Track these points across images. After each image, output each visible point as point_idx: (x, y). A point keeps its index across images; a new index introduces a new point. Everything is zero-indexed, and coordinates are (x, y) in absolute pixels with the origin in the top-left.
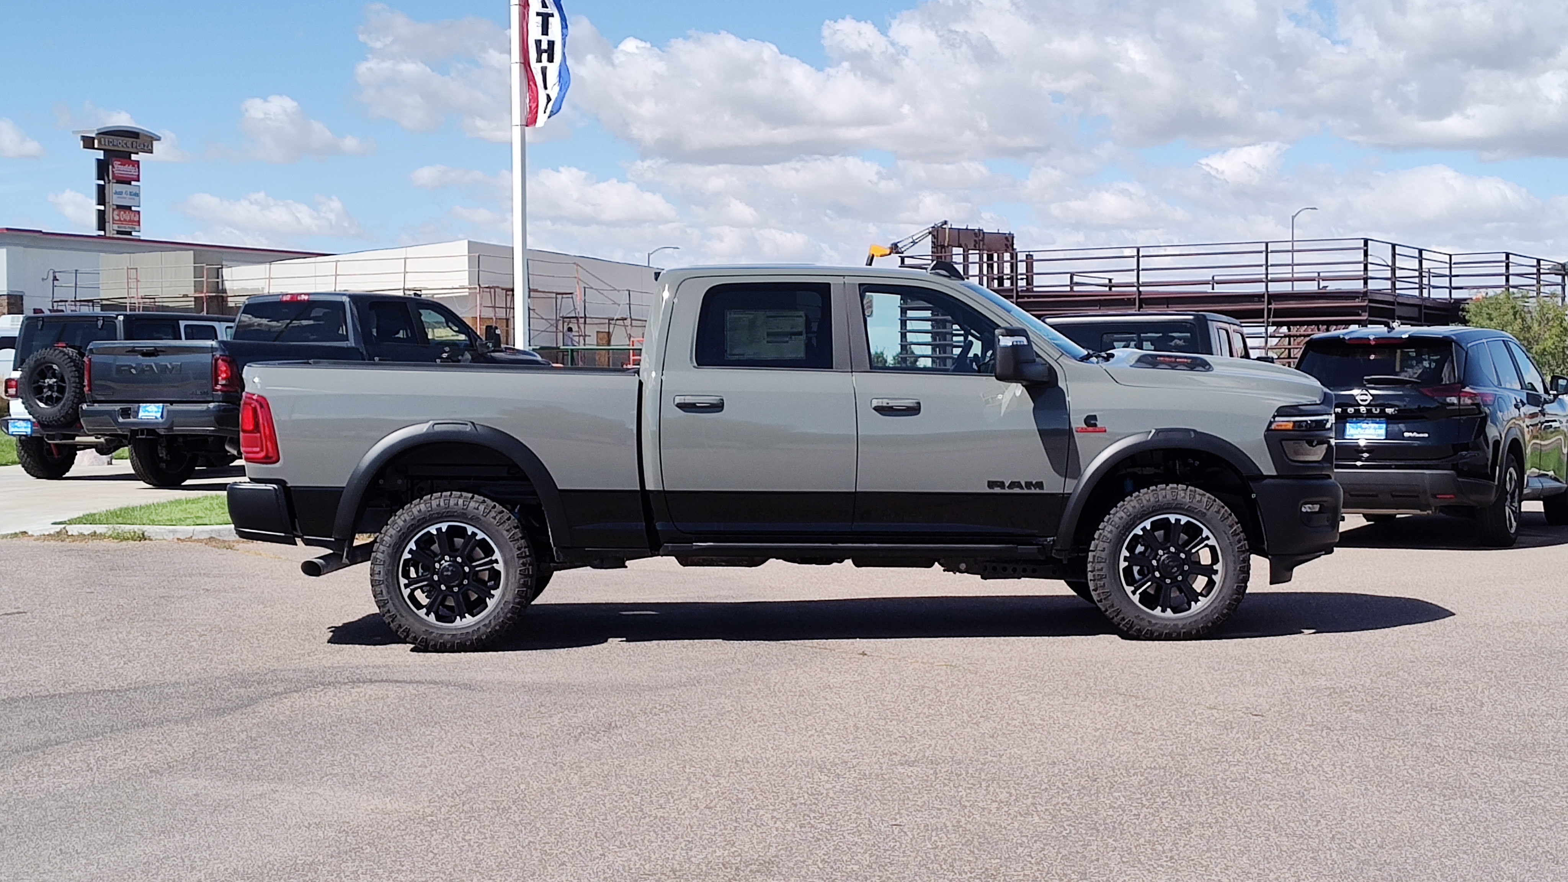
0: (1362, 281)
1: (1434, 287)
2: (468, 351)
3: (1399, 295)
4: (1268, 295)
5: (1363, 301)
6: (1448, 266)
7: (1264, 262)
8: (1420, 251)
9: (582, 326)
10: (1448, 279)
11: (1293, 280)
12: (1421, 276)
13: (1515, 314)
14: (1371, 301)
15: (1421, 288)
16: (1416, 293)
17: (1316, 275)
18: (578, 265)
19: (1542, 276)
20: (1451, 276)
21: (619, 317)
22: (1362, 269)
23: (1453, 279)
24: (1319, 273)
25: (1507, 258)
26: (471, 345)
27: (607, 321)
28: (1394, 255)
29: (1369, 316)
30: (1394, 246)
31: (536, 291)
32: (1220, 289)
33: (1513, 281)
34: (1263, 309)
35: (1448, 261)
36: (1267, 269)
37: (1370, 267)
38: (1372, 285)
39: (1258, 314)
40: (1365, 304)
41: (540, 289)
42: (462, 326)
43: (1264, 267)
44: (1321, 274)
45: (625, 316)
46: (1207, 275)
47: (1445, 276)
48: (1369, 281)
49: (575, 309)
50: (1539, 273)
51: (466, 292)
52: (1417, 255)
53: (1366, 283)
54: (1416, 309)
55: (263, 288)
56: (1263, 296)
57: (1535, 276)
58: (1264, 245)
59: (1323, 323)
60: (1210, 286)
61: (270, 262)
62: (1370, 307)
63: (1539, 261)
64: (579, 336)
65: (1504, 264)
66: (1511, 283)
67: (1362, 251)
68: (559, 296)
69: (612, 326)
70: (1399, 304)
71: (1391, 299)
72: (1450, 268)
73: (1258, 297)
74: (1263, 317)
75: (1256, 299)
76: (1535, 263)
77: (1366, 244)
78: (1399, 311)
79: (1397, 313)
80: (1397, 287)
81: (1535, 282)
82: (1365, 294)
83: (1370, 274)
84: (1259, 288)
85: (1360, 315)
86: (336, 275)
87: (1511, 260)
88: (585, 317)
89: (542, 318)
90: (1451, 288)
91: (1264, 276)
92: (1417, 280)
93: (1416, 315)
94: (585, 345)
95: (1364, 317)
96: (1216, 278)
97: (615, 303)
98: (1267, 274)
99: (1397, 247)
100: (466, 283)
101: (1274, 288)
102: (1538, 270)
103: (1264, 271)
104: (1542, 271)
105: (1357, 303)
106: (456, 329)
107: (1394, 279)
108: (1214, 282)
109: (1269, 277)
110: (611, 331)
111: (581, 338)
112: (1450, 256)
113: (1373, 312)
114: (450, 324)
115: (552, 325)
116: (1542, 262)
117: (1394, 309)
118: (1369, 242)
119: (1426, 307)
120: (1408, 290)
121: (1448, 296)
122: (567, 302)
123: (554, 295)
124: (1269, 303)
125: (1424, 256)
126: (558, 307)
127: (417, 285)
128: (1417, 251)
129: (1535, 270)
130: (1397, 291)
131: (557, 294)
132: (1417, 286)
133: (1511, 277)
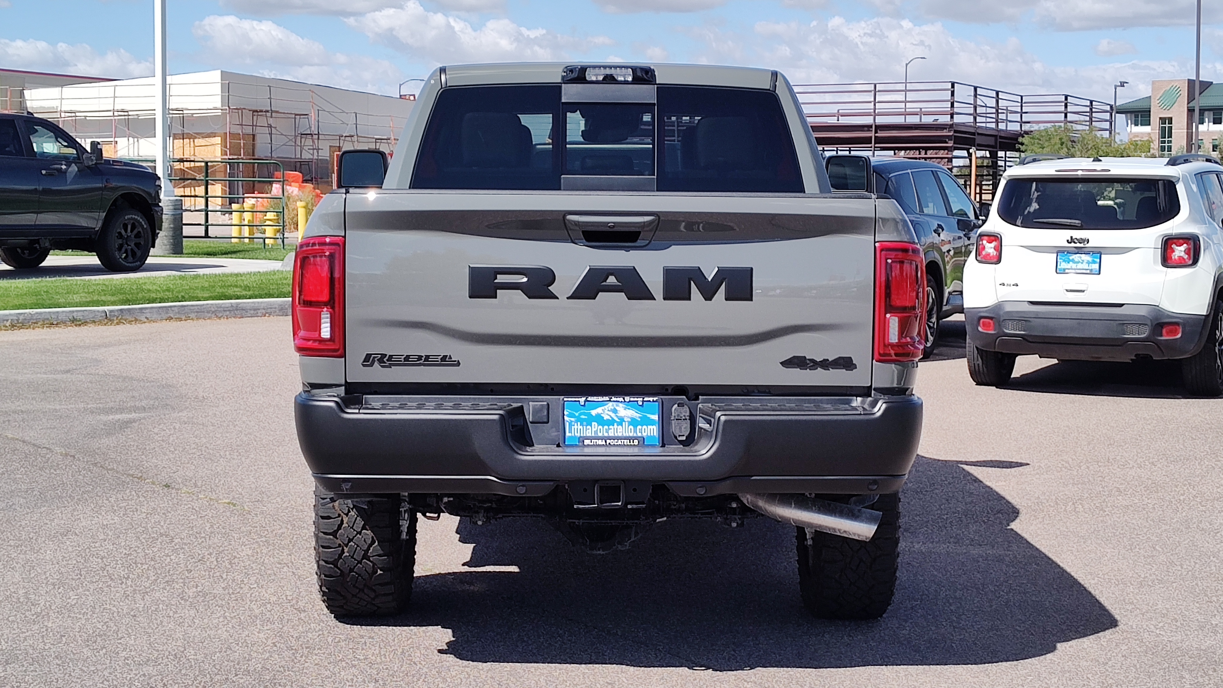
0: (949, 116)
1: (1010, 121)
2: (76, 163)
3: (979, 127)
4: (876, 126)
5: (949, 131)
6: (1019, 104)
7: (873, 100)
8: (997, 93)
9: (316, 141)
10: (1019, 115)
11: (905, 114)
12: (997, 113)
13: (1062, 144)
14: (955, 131)
15: (997, 122)
16: (993, 126)
17: (919, 110)
18: (313, 92)
19: (1094, 115)
20: (1022, 113)
21: (348, 135)
22: (950, 106)
23: (1023, 115)
24: (921, 109)
25: (1066, 99)
26: (79, 158)
27: (338, 137)
28: (976, 95)
29: (954, 143)
30: (976, 88)
31: (277, 112)
32: (844, 121)
33: (1070, 117)
34: (871, 137)
35: (1020, 101)
36: (875, 105)
37: (956, 104)
38: (957, 119)
39: (867, 140)
40: (951, 134)
41: (280, 111)
42: (72, 142)
43: (873, 103)
44: (923, 110)
45: (352, 134)
46: (834, 109)
47: (1017, 112)
48: (955, 116)
49: (310, 127)
50: (1091, 112)
51: (219, 112)
52: (995, 95)
53: (952, 117)
54: (993, 138)
55: (57, 107)
56: (871, 126)
57: (1088, 114)
58: (873, 85)
59: (923, 148)
60: (836, 118)
61: (62, 86)
62: (955, 136)
63: (1091, 102)
64: (313, 149)
65: (1063, 104)
66: (1069, 119)
67: (950, 92)
68: (298, 117)
69: (342, 142)
70: (979, 134)
71: (972, 130)
72: (1022, 106)
73: (868, 127)
74: (871, 143)
75: (866, 129)
76: (1088, 103)
77: (953, 86)
78: (979, 140)
79: (977, 142)
80: (978, 121)
81: (1088, 119)
82: (951, 126)
83: (956, 110)
84: (868, 120)
85: (947, 143)
86: (115, 97)
87: (1069, 101)
88: (318, 134)
89: (282, 134)
90: (1022, 123)
91: (872, 111)
92: (994, 116)
93: (993, 143)
94: (318, 156)
95: (950, 144)
96: (840, 111)
97: (344, 123)
98: (875, 109)
99: (978, 89)
100: (219, 105)
101: (880, 120)
102: (1091, 109)
103: (872, 107)
104: (1094, 110)
105: (945, 133)
106: (66, 144)
107: (975, 115)
108: (839, 115)
109: (877, 111)
110: (341, 145)
111: (315, 151)
112: (1022, 97)
113: (957, 140)
114: (59, 140)
115: (291, 140)
116: (1094, 103)
117: (975, 139)
118: (956, 85)
119: (1001, 137)
120: (986, 123)
121: (1019, 129)
122: (304, 121)
123: (294, 116)
124: (876, 132)
125: (1000, 97)
126: (297, 126)
127: (180, 106)
128: (995, 92)
129: (1088, 109)
130: (978, 124)
131: (296, 115)
132: (994, 120)
133: (1068, 114)
